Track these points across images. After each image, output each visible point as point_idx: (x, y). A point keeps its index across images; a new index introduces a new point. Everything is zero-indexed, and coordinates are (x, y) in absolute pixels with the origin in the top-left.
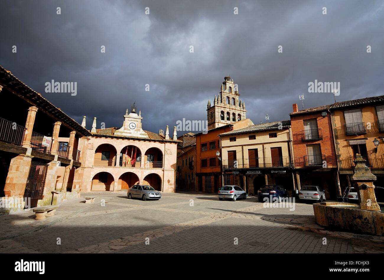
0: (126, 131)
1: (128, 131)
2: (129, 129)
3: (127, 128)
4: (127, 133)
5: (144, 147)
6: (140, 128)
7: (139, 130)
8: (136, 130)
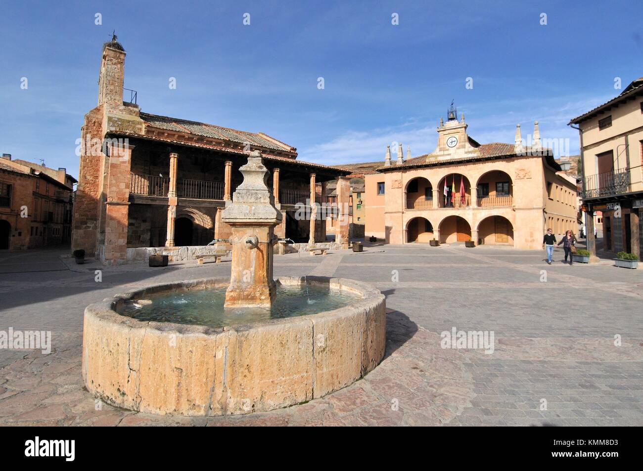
0: (442, 153)
1: (446, 153)
2: (448, 148)
3: (444, 148)
4: (444, 155)
5: (473, 174)
6: (465, 142)
7: (464, 147)
8: (458, 148)
